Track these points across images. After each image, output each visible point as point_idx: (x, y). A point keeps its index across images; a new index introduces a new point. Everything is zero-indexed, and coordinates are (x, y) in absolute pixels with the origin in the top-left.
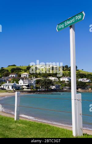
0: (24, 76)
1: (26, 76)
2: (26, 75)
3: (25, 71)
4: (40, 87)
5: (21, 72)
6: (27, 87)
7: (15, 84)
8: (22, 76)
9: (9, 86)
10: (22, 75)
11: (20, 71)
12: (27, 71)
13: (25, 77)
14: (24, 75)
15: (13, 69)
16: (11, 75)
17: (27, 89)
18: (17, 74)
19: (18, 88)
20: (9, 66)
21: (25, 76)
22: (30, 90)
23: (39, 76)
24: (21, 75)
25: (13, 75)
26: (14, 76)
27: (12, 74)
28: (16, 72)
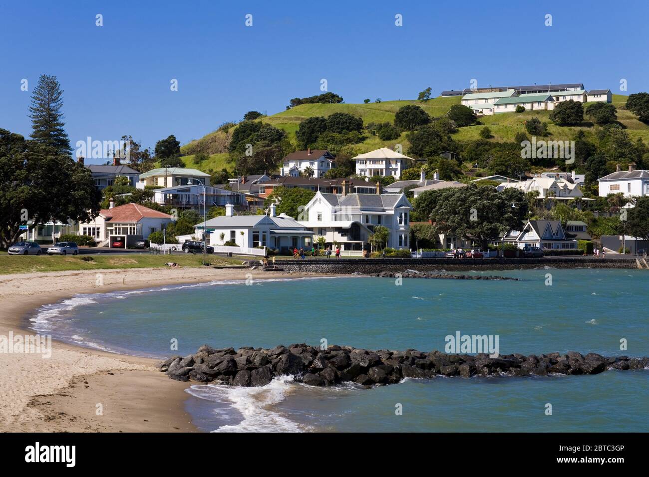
0: (370, 166)
1: (388, 168)
2: (388, 161)
3: (388, 135)
4: (442, 237)
5: (364, 139)
6: (345, 239)
7: (267, 222)
8: (358, 166)
9: (233, 234)
10: (364, 162)
11: (351, 135)
12: (397, 136)
13: (376, 172)
14: (375, 161)
15: (311, 121)
16: (292, 165)
17: (348, 247)
18: (328, 156)
19: (289, 244)
20: (297, 102)
21: (382, 166)
22: (360, 254)
23: (469, 165)
24: (353, 164)
25: (304, 165)
26: (310, 172)
27: (301, 160)
28: (333, 140)
